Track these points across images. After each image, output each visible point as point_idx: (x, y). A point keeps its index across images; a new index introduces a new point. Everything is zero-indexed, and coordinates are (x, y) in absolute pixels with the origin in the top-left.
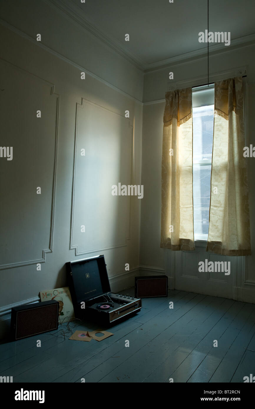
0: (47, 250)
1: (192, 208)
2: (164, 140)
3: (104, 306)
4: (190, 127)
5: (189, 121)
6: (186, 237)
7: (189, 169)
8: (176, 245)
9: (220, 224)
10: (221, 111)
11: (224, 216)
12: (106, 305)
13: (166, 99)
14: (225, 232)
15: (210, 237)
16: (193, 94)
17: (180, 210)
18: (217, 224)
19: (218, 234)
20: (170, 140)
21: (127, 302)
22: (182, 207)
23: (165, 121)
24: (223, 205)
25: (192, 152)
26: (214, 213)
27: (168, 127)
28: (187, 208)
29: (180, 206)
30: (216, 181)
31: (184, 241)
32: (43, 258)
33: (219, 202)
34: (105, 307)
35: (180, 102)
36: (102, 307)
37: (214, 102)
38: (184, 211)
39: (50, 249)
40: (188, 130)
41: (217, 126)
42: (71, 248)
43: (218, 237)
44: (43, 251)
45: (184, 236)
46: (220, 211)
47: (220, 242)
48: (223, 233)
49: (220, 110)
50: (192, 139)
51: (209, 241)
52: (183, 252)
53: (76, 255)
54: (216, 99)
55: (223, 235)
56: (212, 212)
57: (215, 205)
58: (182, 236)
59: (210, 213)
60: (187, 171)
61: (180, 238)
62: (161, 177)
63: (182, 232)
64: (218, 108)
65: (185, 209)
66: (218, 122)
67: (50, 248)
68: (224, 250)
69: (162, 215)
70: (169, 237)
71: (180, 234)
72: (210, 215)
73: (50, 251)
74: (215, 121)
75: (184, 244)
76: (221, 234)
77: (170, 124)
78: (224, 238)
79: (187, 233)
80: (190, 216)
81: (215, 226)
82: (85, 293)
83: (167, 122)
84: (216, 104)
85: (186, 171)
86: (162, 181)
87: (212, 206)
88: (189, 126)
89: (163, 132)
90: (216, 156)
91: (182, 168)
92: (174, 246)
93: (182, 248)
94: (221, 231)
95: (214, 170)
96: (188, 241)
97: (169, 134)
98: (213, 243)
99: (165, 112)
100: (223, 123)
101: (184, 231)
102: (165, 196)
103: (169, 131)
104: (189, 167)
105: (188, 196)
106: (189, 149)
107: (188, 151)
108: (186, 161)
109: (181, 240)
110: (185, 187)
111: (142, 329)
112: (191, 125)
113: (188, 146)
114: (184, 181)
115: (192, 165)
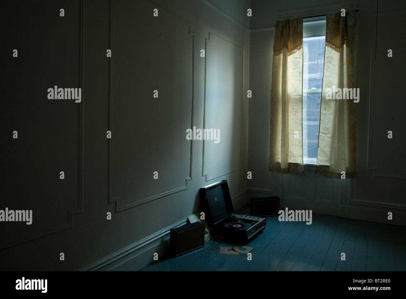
0: (189, 178)
1: (302, 134)
2: (273, 68)
3: (236, 225)
4: (300, 58)
5: (300, 52)
6: (295, 161)
7: (299, 98)
8: (286, 169)
9: (328, 150)
10: (332, 44)
11: (333, 143)
12: (238, 225)
13: (275, 28)
14: (333, 157)
15: (319, 161)
16: (304, 24)
17: (289, 136)
18: (325, 150)
19: (326, 159)
20: (280, 69)
21: (256, 222)
22: (291, 134)
23: (275, 50)
24: (331, 132)
25: (302, 82)
26: (322, 140)
27: (277, 56)
28: (296, 134)
29: (289, 133)
30: (325, 110)
31: (293, 165)
32: (186, 185)
33: (328, 129)
34: (237, 226)
35: (291, 32)
36: (234, 226)
37: (325, 33)
38: (293, 137)
40: (298, 60)
41: (328, 57)
42: (204, 175)
43: (326, 161)
44: (186, 179)
45: (293, 160)
46: (328, 137)
47: (328, 166)
48: (331, 157)
49: (331, 43)
50: (302, 69)
51: (318, 164)
53: (206, 181)
54: (328, 31)
55: (331, 159)
56: (321, 139)
57: (324, 132)
58: (291, 160)
59: (319, 139)
60: (297, 100)
61: (289, 162)
62: (270, 104)
63: (291, 157)
64: (330, 40)
66: (328, 54)
67: (190, 176)
68: (332, 173)
69: (270, 140)
70: (278, 161)
71: (289, 159)
72: (319, 141)
73: (190, 179)
74: (326, 53)
75: (293, 168)
76: (328, 159)
77: (280, 53)
78: (332, 162)
79: (296, 157)
80: (298, 142)
81: (323, 151)
82: (216, 215)
83: (277, 51)
84: (328, 36)
85: (295, 99)
86: (271, 109)
87: (321, 133)
89: (273, 61)
90: (326, 86)
91: (292, 97)
92: (284, 169)
93: (290, 171)
94: (328, 156)
95: (324, 100)
96: (297, 165)
97: (279, 63)
98: (321, 166)
99: (274, 41)
100: (334, 55)
101: (293, 156)
102: (274, 123)
103: (279, 60)
104: (299, 96)
105: (298, 123)
106: (299, 79)
107: (298, 80)
108: (296, 90)
109: (290, 164)
110: (295, 115)
111: (275, 244)
112: (301, 55)
113: (298, 75)
114: (294, 109)
115: (302, 94)
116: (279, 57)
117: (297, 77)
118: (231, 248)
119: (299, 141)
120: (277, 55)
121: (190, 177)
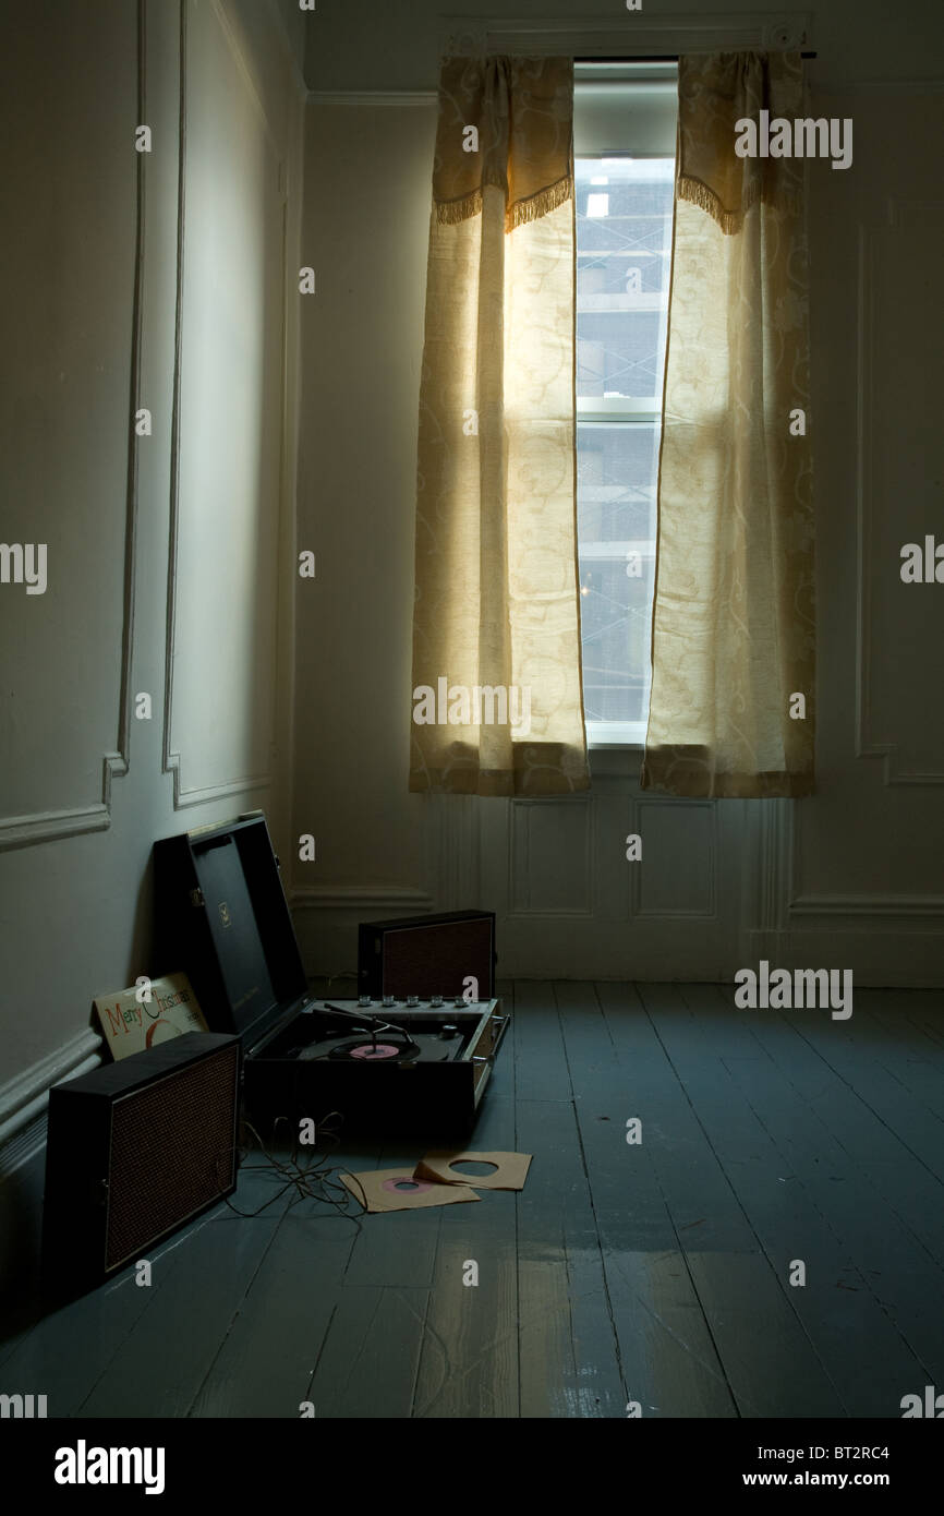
0: (114, 757)
1: (575, 603)
2: (433, 286)
3: (371, 1048)
4: (561, 242)
5: (561, 215)
6: (543, 732)
7: (558, 430)
8: (504, 771)
9: (695, 673)
10: (708, 188)
11: (716, 637)
12: (378, 1047)
13: (441, 93)
14: (720, 705)
15: (657, 729)
16: (580, 91)
17: (513, 613)
18: (682, 673)
19: (687, 714)
21: (466, 1020)
22: (525, 603)
23: (439, 198)
24: (704, 594)
25: (572, 354)
26: (669, 627)
28: (549, 603)
30: (680, 488)
31: (533, 753)
32: (104, 802)
33: (691, 580)
34: (374, 1052)
35: (518, 118)
37: (672, 144)
38: (534, 620)
39: (123, 757)
40: (554, 252)
41: (688, 250)
42: (168, 763)
43: (688, 725)
44: (105, 761)
45: (536, 731)
46: (693, 616)
47: (695, 751)
48: (714, 704)
49: (702, 183)
50: (572, 296)
51: (652, 743)
52: (517, 804)
53: (176, 807)
54: (687, 131)
55: (710, 713)
56: (661, 623)
57: (673, 590)
59: (657, 625)
60: (549, 438)
61: (514, 740)
62: (414, 461)
64: (695, 173)
65: (538, 611)
66: (693, 234)
67: (121, 748)
68: (720, 777)
69: (417, 637)
70: (459, 740)
72: (656, 632)
73: (123, 765)
74: (677, 229)
75: (536, 766)
76: (697, 715)
77: (466, 214)
78: (719, 728)
79: (548, 715)
81: (675, 679)
82: (235, 1006)
83: (452, 203)
84: (687, 153)
85: (541, 437)
86: (420, 481)
87: (663, 595)
88: (556, 237)
89: (430, 249)
90: (683, 380)
91: (523, 425)
92: (497, 774)
93: (526, 780)
94: (698, 701)
95: (673, 441)
96: (556, 750)
97: (460, 265)
98: (667, 752)
99: (438, 152)
102: (430, 552)
103: (460, 245)
104: (558, 423)
105: (554, 551)
106: (555, 340)
107: (552, 346)
108: (543, 395)
109: (521, 749)
110: (540, 511)
111: (605, 1119)
112: (565, 232)
113: (556, 325)
114: (534, 481)
115: (571, 414)
116: (458, 230)
117: (550, 330)
118: (408, 1173)
119: (563, 637)
120: (451, 221)
121: (119, 755)
